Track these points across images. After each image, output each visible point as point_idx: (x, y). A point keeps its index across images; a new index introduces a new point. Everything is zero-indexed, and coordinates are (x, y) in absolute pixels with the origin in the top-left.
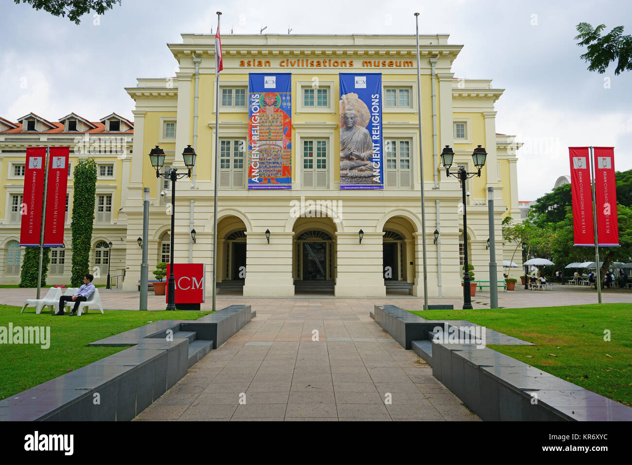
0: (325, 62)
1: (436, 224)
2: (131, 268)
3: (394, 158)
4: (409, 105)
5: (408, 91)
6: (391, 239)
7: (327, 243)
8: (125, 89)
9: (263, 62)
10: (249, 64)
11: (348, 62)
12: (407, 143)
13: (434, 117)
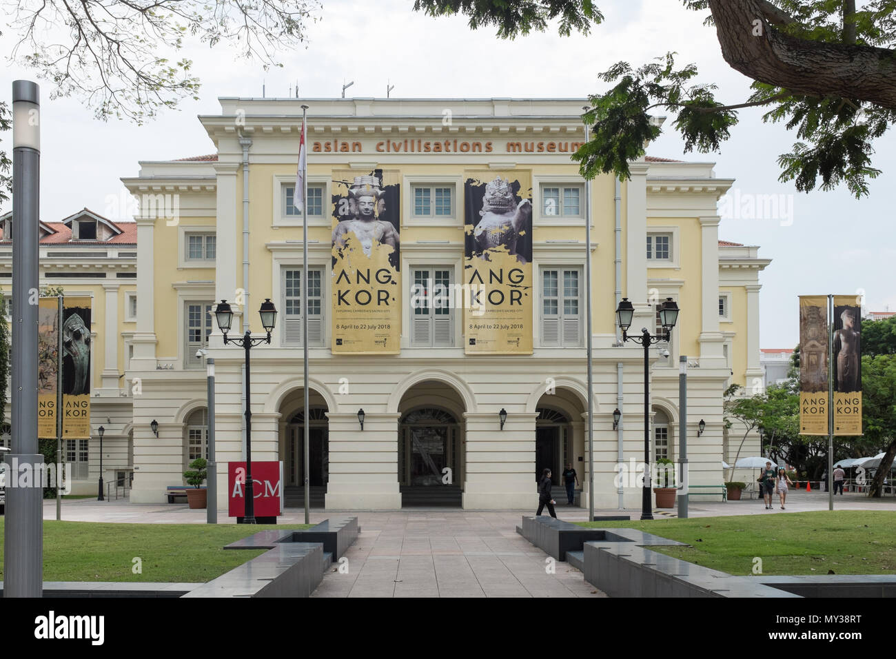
0: (447, 144)
1: (617, 399)
2: (142, 469)
3: (555, 298)
4: (578, 214)
5: (577, 190)
6: (549, 421)
7: (449, 428)
8: (121, 179)
9: (350, 143)
10: (328, 148)
11: (483, 143)
12: (575, 273)
13: (617, 232)
